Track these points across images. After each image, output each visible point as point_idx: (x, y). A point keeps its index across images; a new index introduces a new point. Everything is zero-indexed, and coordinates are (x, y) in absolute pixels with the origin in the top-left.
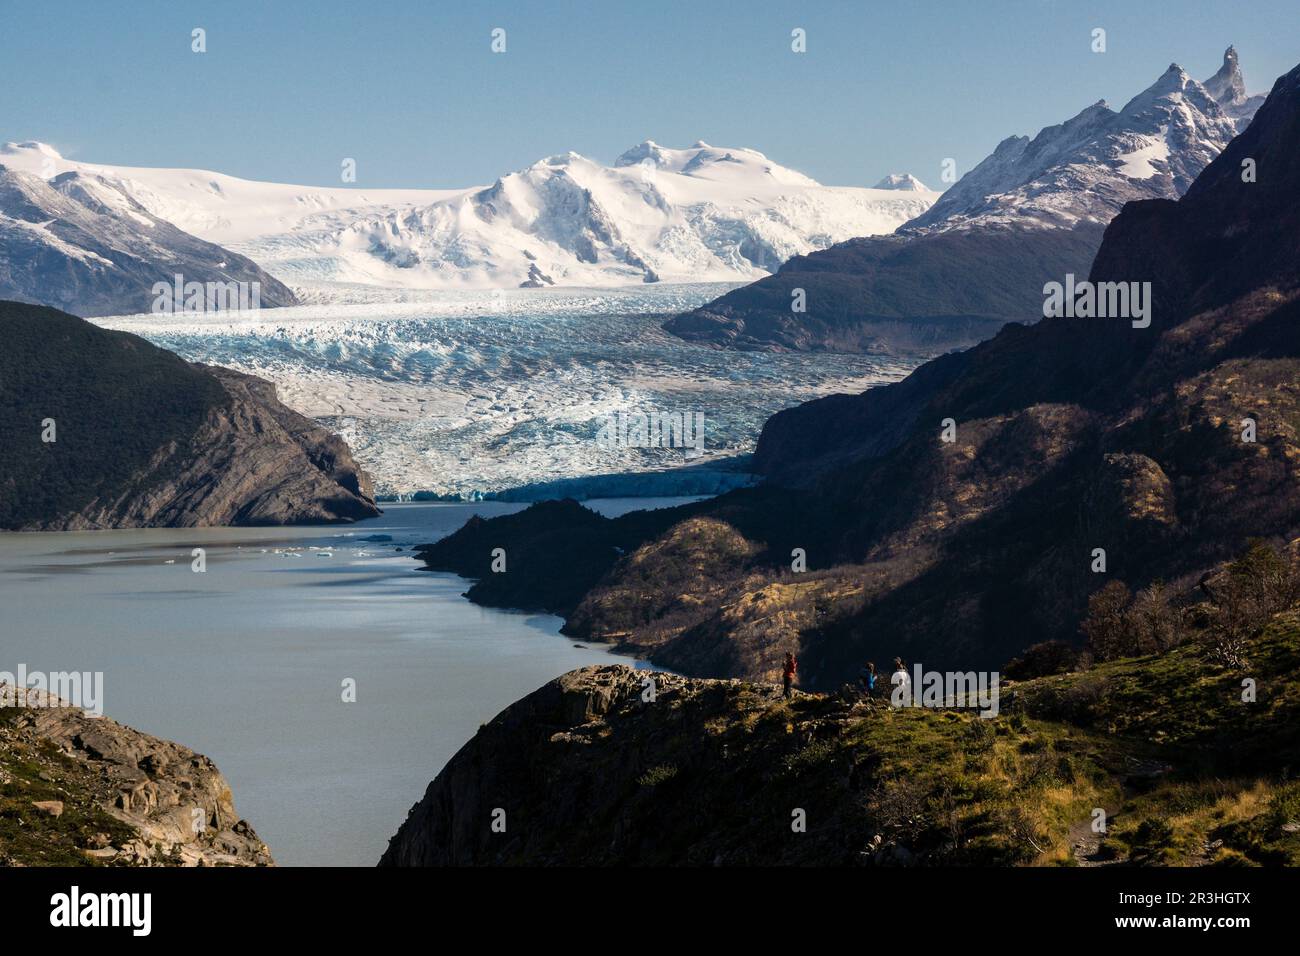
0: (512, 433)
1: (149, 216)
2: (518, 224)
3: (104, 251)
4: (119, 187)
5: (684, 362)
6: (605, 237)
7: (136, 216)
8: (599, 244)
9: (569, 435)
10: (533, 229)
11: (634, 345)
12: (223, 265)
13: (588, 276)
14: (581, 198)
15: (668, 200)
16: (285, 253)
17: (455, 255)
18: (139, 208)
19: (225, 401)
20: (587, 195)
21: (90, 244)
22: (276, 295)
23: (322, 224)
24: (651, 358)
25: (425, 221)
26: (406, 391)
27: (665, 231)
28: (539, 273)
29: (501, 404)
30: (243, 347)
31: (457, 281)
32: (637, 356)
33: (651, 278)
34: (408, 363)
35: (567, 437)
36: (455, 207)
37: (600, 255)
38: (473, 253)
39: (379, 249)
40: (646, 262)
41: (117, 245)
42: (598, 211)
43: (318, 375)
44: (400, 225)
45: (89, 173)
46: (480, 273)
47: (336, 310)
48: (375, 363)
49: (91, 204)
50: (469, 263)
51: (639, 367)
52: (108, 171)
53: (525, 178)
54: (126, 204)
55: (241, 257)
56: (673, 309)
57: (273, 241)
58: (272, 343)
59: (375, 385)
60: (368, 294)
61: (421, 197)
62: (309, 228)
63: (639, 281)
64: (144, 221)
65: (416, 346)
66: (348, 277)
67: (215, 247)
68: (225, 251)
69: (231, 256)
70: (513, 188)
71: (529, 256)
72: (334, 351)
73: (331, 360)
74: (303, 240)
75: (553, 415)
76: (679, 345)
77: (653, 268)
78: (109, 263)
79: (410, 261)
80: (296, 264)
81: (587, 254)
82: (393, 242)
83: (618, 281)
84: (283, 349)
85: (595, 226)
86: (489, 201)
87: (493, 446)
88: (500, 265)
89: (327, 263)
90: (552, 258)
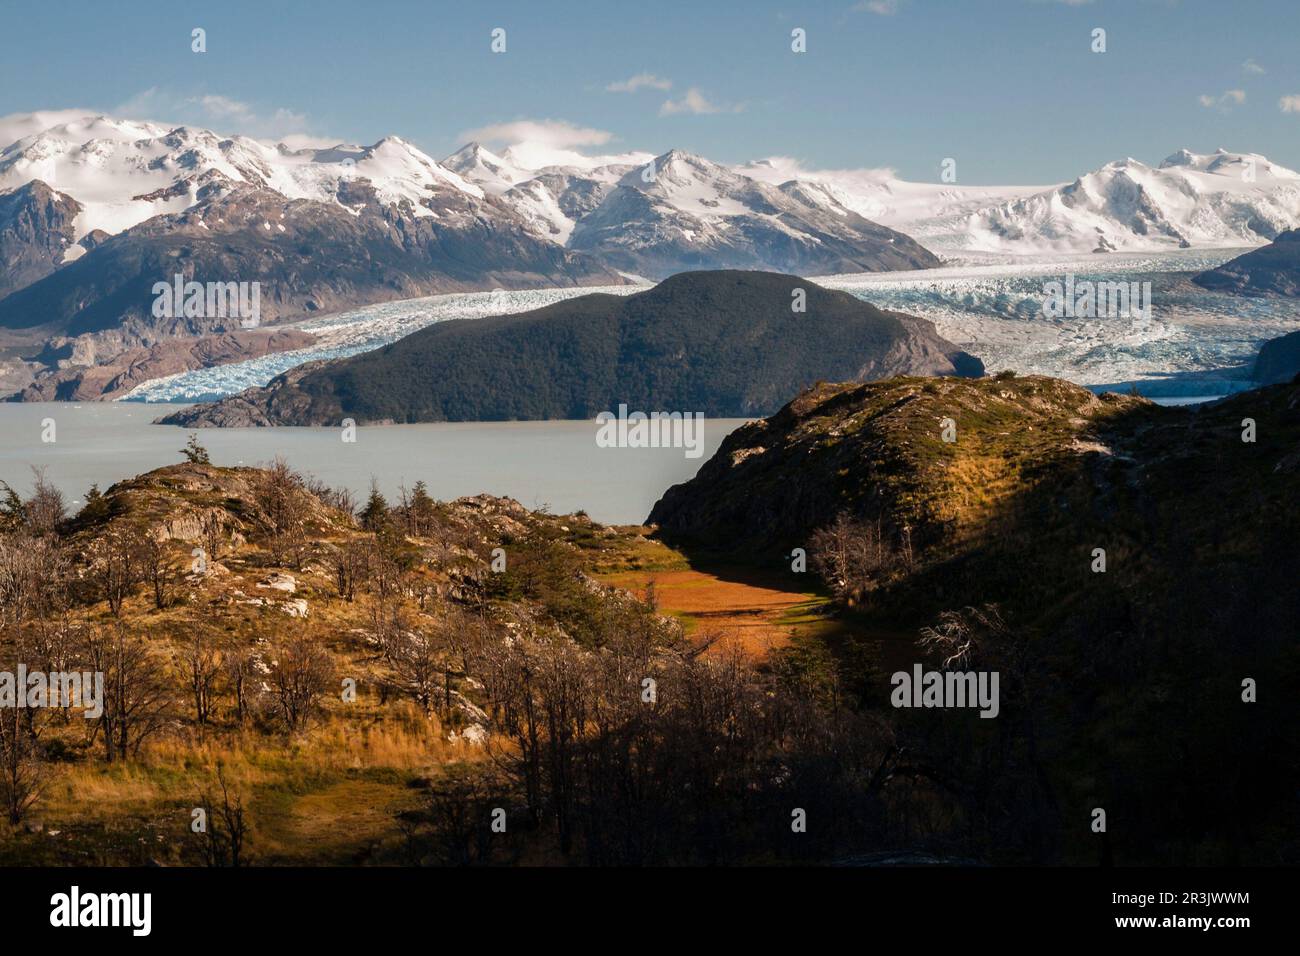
0: (1090, 354)
1: (843, 209)
2: (1093, 209)
3: (814, 233)
4: (822, 189)
5: (1207, 305)
6: (1152, 217)
7: (835, 209)
8: (1148, 222)
9: (1128, 355)
10: (1102, 212)
11: (1173, 293)
12: (892, 241)
13: (1140, 244)
14: (1136, 191)
15: (1197, 191)
16: (932, 231)
17: (1048, 230)
18: (837, 204)
19: (905, 335)
20: (1140, 188)
21: (806, 229)
22: (924, 260)
23: (957, 211)
24: (1184, 303)
25: (1027, 208)
26: (1018, 325)
27: (1194, 212)
28: (1106, 241)
29: (1082, 335)
30: (909, 297)
31: (1049, 248)
32: (1174, 301)
33: (1185, 245)
34: (1019, 307)
35: (1127, 357)
36: (1048, 197)
37: (1148, 230)
38: (1061, 229)
39: (997, 228)
40: (1181, 234)
41: (823, 229)
42: (1148, 199)
43: (959, 316)
44: (1010, 210)
45: (804, 178)
46: (1065, 243)
47: (968, 270)
48: (996, 307)
49: (806, 202)
50: (1058, 236)
51: (1176, 309)
52: (815, 178)
53: (1098, 179)
54: (829, 201)
55: (904, 235)
56: (1199, 268)
57: (924, 223)
58: (928, 295)
59: (997, 322)
60: (988, 259)
61: (1025, 191)
62: (949, 213)
63: (1176, 248)
64: (840, 212)
65: (1023, 296)
66: (975, 246)
67: (886, 229)
68: (893, 232)
69: (897, 235)
70: (1089, 184)
71: (1099, 231)
72: (969, 299)
73: (967, 305)
74: (943, 222)
75: (1116, 343)
76: (1203, 293)
77: (1186, 238)
78: (818, 241)
79: (1018, 236)
80: (939, 239)
81: (1139, 229)
82: (1006, 223)
83: (1161, 247)
84: (935, 298)
85: (1145, 209)
86: (1071, 194)
87: (1077, 363)
88: (1079, 237)
89: (960, 237)
90: (1116, 233)
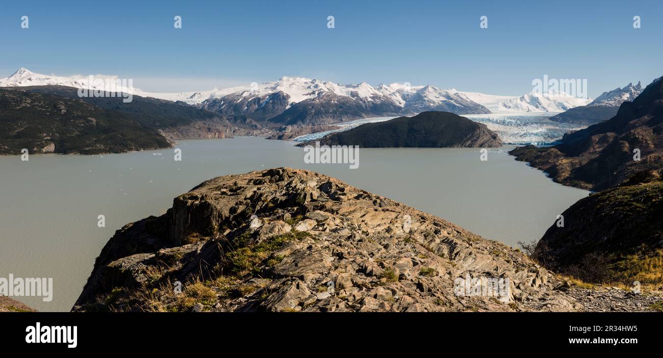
0: (524, 134)
2: (527, 102)
3: (462, 105)
4: (465, 95)
5: (551, 124)
6: (540, 104)
8: (539, 106)
10: (528, 103)
11: (544, 121)
12: (480, 107)
13: (537, 110)
14: (536, 98)
15: (550, 99)
16: (490, 106)
17: (517, 107)
18: (468, 98)
19: (479, 128)
20: (538, 98)
21: (460, 104)
22: (487, 112)
23: (496, 101)
24: (546, 123)
25: (512, 101)
26: (508, 127)
27: (550, 104)
28: (529, 110)
30: (483, 120)
31: (517, 111)
32: (544, 123)
33: (547, 111)
34: (508, 123)
36: (517, 99)
38: (519, 106)
39: (505, 106)
40: (546, 109)
41: (464, 104)
42: (539, 100)
43: (494, 124)
44: (508, 101)
45: (460, 93)
46: (520, 110)
47: (498, 115)
48: (503, 123)
49: (460, 98)
50: (519, 108)
52: (463, 93)
53: (528, 94)
54: (466, 98)
55: (483, 106)
56: (550, 116)
57: (488, 104)
58: (487, 119)
59: (503, 126)
60: (503, 112)
61: (512, 98)
62: (494, 102)
63: (545, 111)
64: (468, 100)
65: (510, 120)
66: (500, 109)
67: (479, 104)
68: (481, 105)
70: (526, 97)
71: (528, 107)
72: (497, 121)
73: (497, 122)
74: (493, 104)
75: (530, 132)
76: (551, 121)
79: (510, 107)
80: (492, 107)
81: (537, 107)
82: (507, 104)
83: (542, 111)
84: (489, 120)
85: (539, 103)
86: (522, 99)
87: (521, 136)
88: (523, 108)
89: (497, 107)
90: (532, 107)
